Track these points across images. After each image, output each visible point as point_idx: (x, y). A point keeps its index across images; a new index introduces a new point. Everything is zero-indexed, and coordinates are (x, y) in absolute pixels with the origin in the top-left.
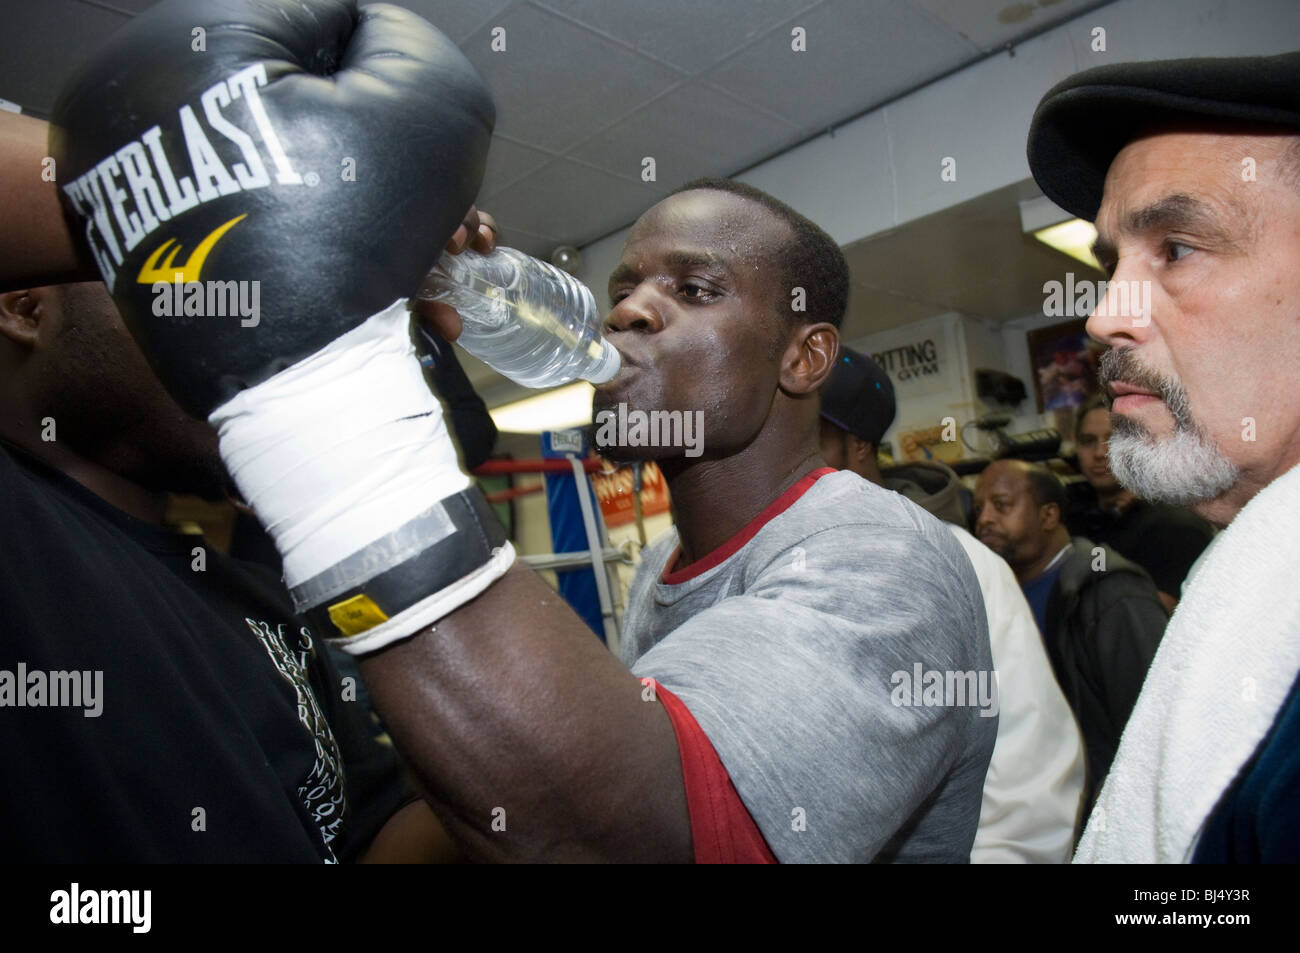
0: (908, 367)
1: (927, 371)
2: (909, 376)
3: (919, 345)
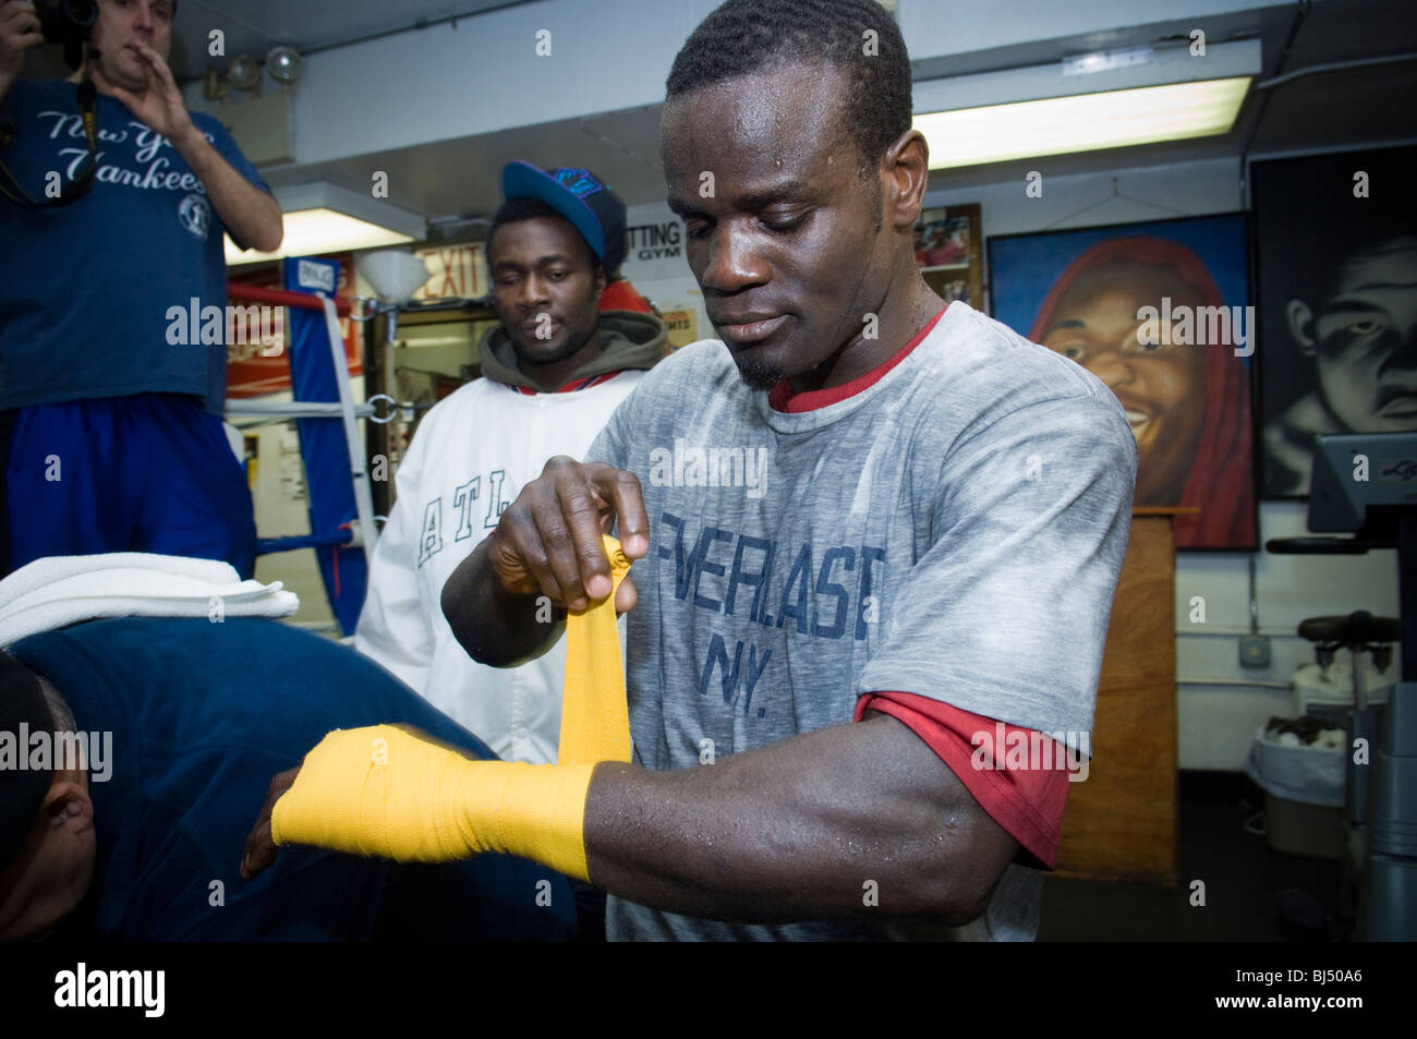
0: (649, 247)
1: (668, 252)
2: (650, 257)
3: (664, 226)
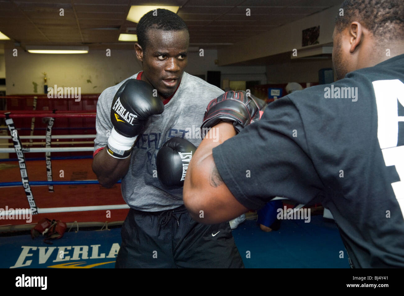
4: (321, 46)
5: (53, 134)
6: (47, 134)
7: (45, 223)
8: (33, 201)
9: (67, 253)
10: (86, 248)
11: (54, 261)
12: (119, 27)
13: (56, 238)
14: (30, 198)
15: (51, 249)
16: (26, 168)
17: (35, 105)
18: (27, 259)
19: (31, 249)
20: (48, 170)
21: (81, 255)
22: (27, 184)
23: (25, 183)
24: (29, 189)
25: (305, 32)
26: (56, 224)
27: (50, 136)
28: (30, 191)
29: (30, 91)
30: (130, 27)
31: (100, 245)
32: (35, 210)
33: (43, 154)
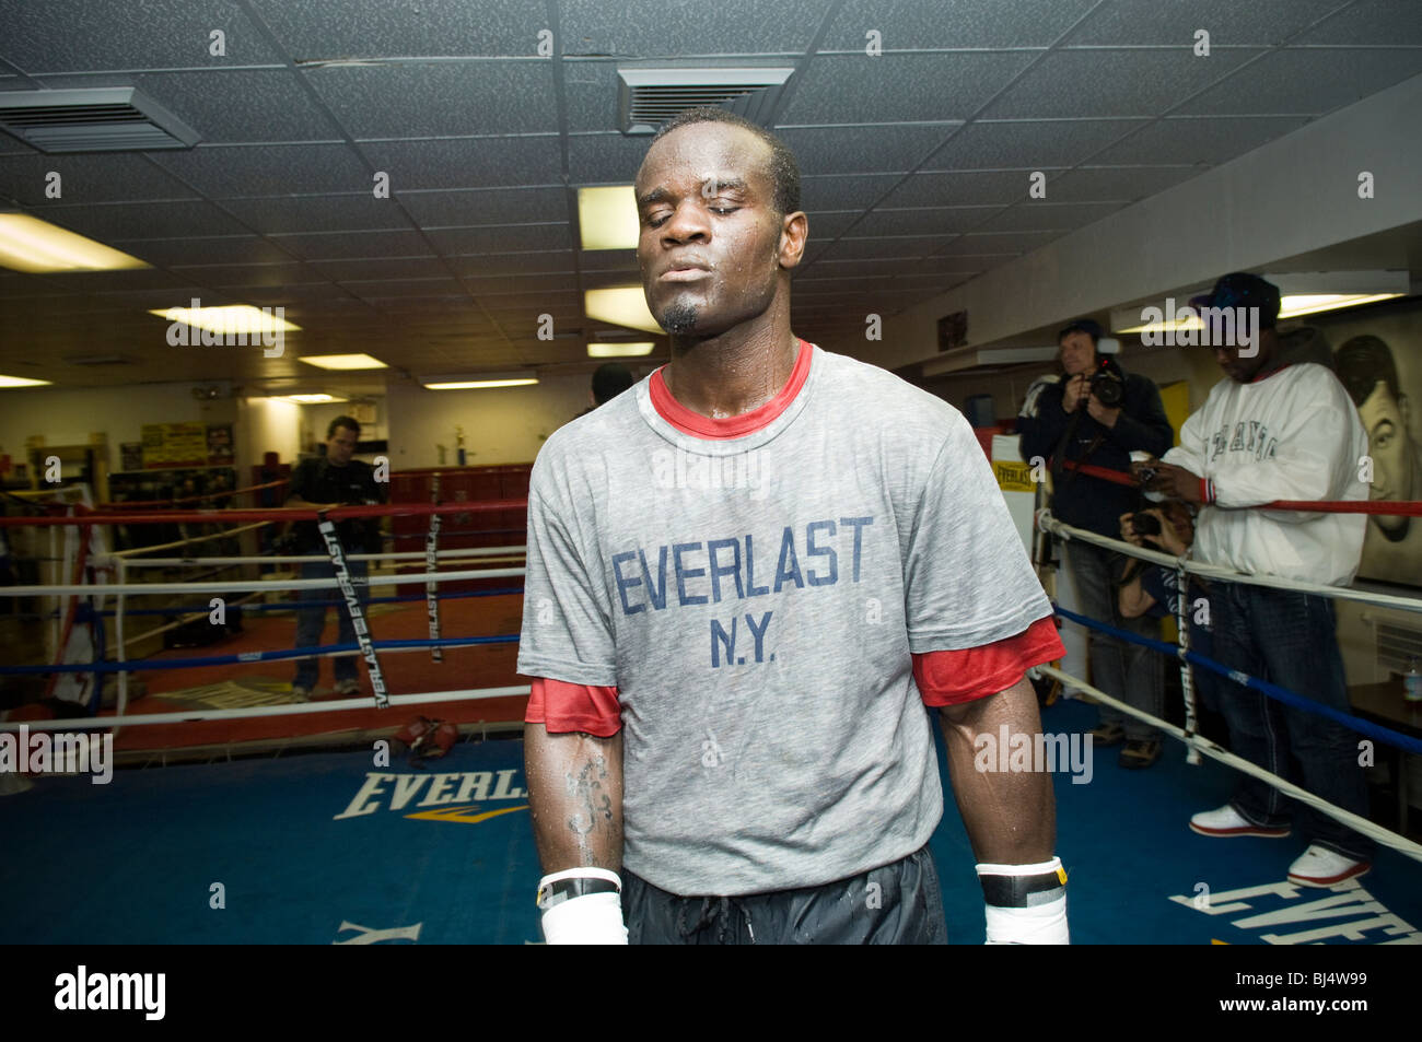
4: (974, 351)
5: (440, 547)
6: (429, 548)
7: (415, 726)
8: (381, 681)
9: (449, 787)
10: (487, 777)
11: (420, 804)
12: (579, 331)
13: (433, 758)
14: (375, 674)
15: (421, 779)
16: (363, 616)
17: (435, 489)
18: (372, 798)
19: (382, 780)
20: (432, 619)
21: (474, 791)
22: (369, 647)
23: (365, 645)
24: (373, 656)
25: (943, 322)
26: (437, 729)
27: (435, 551)
28: (374, 661)
29: (431, 461)
30: (599, 330)
31: (514, 771)
32: (384, 698)
33: (422, 586)
